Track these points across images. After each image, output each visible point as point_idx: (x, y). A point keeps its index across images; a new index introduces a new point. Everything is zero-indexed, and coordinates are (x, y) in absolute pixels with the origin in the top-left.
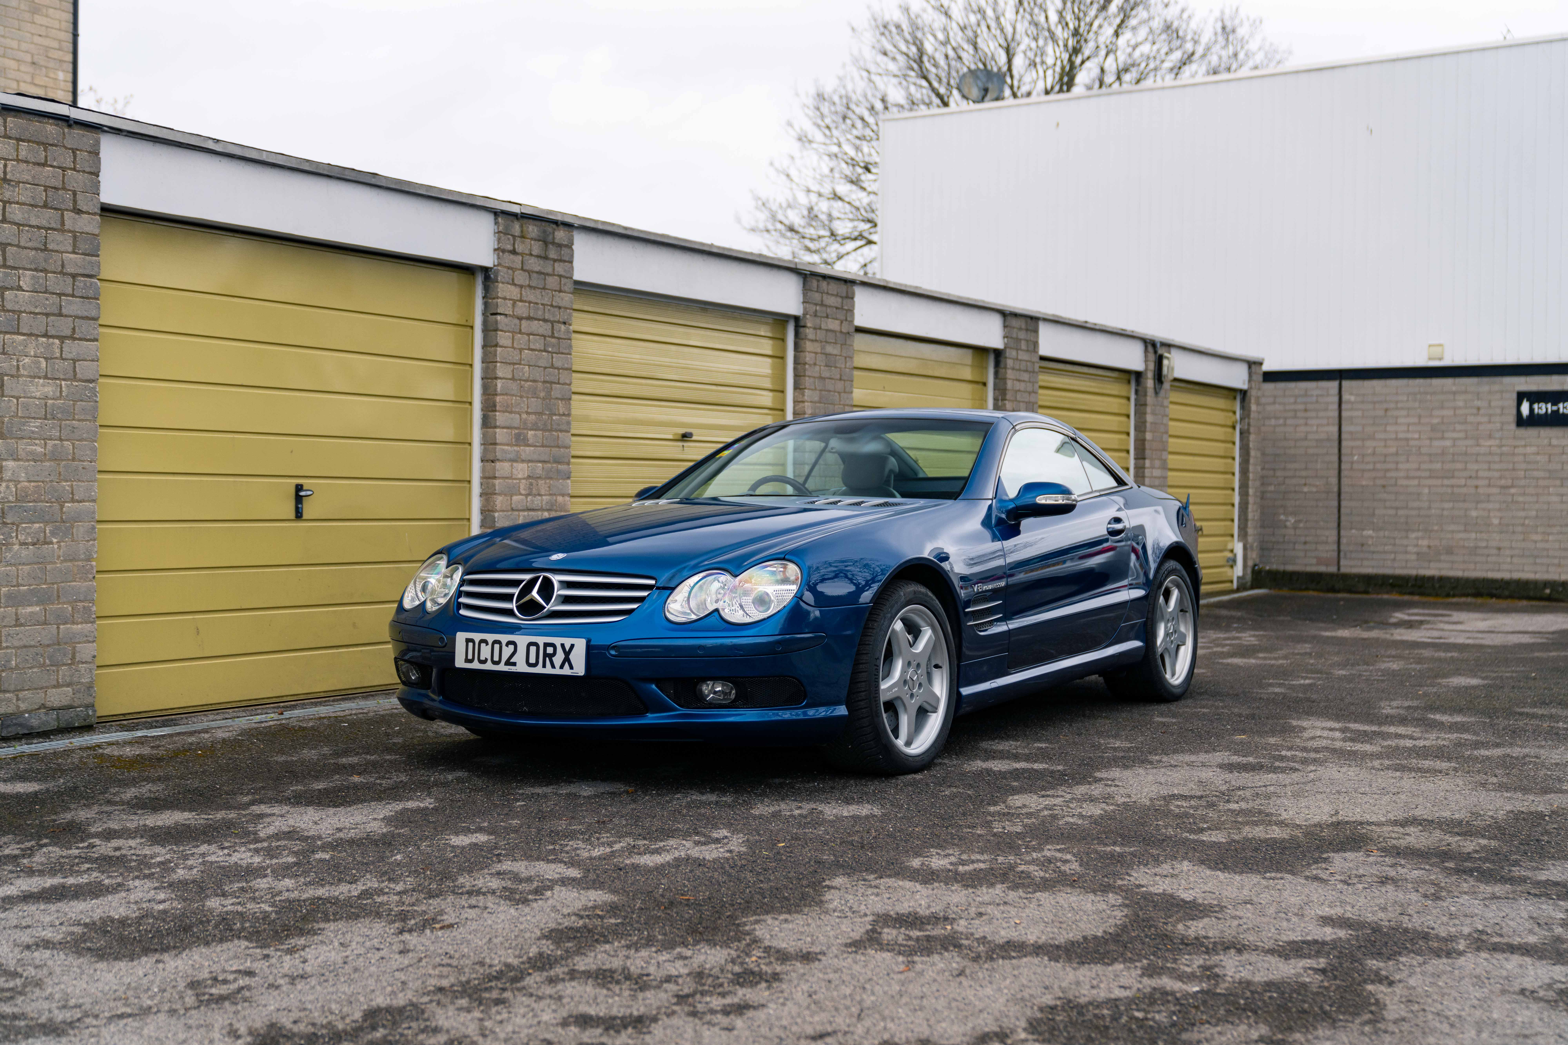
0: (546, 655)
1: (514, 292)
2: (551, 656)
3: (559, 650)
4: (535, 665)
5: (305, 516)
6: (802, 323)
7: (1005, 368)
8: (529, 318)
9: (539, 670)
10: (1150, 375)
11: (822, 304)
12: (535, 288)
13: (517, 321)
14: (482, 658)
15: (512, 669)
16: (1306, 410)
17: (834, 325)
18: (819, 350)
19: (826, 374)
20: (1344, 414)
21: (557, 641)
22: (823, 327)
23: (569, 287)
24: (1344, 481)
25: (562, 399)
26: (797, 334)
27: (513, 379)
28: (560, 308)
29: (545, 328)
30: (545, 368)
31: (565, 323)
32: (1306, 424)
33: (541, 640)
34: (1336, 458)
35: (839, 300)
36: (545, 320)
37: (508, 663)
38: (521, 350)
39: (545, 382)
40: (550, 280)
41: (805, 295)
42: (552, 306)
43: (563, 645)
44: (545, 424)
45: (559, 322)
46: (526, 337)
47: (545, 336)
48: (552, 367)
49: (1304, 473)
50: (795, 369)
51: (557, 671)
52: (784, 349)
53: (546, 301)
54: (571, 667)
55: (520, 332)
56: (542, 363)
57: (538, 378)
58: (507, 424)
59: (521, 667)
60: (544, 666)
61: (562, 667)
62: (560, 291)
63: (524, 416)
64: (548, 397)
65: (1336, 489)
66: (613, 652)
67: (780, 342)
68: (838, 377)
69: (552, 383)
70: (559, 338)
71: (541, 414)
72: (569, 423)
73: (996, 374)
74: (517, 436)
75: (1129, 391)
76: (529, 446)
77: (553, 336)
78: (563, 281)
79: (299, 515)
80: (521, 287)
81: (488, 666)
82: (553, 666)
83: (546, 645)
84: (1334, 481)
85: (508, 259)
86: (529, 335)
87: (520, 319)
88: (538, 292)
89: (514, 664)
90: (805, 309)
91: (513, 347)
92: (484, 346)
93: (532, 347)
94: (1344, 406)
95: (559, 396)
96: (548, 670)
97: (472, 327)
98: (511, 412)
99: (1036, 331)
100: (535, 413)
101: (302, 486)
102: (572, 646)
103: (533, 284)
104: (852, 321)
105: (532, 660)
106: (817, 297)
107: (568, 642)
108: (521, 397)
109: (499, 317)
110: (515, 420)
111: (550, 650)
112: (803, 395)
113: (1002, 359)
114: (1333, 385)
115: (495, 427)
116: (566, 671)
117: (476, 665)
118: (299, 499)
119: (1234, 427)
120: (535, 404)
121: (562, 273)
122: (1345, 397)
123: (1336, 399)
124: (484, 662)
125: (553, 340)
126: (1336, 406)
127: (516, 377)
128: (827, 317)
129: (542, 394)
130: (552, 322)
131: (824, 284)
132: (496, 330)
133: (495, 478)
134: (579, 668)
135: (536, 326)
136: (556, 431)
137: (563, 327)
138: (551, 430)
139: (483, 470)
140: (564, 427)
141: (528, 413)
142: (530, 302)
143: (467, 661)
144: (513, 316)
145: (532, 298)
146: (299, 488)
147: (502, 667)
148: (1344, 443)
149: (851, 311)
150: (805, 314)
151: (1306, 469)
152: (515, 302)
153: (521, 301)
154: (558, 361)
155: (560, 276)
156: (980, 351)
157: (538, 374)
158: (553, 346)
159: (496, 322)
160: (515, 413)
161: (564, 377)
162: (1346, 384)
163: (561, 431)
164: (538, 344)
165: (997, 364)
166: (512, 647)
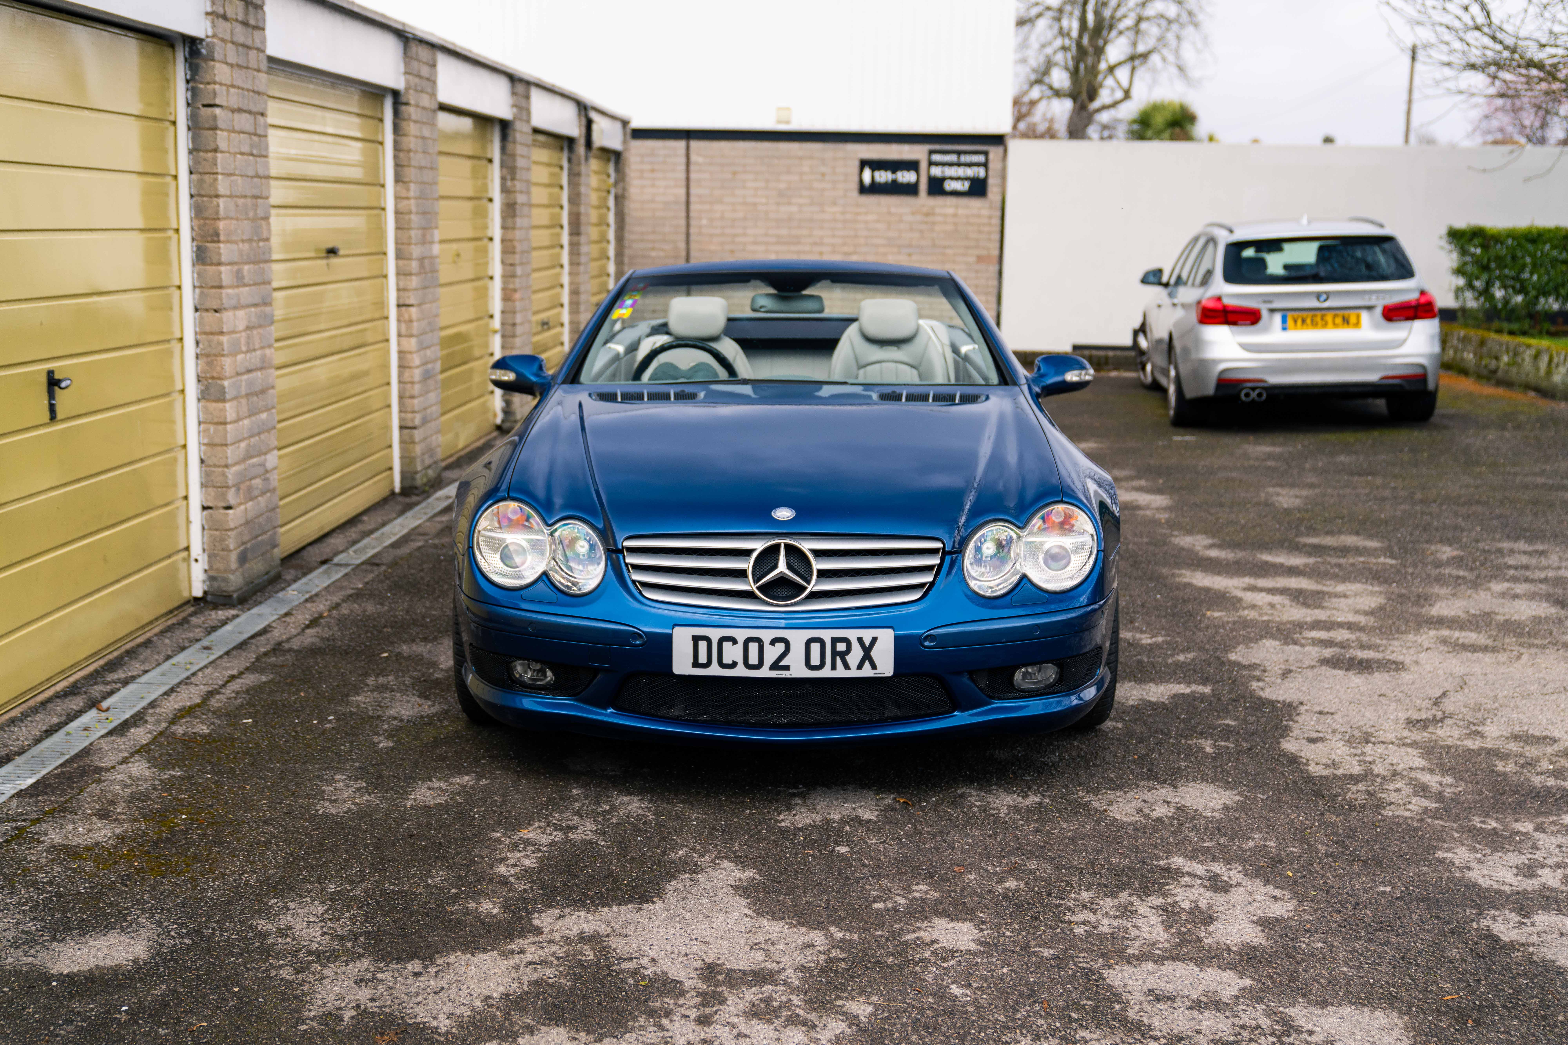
0: (835, 653)
1: (226, 74)
2: (843, 655)
3: (855, 646)
4: (819, 667)
5: (58, 416)
6: (401, 99)
7: (514, 142)
8: (239, 110)
9: (826, 673)
10: (582, 141)
11: (419, 76)
12: (242, 67)
13: (230, 114)
14: (727, 660)
15: (785, 674)
16: (653, 171)
17: (426, 100)
20: (693, 176)
21: (852, 635)
22: (421, 104)
23: (262, 63)
24: (693, 246)
25: (264, 218)
26: (396, 113)
27: (230, 195)
28: (259, 94)
29: (249, 123)
30: (252, 178)
31: (263, 114)
32: (653, 186)
33: (827, 635)
34: (683, 222)
35: (430, 69)
36: (250, 112)
37: (775, 666)
38: (236, 155)
39: (253, 197)
40: (251, 55)
41: (406, 64)
42: (253, 91)
43: (860, 640)
44: (255, 254)
45: (259, 113)
46: (238, 136)
47: (250, 134)
48: (256, 175)
49: (651, 237)
50: (396, 157)
51: (854, 673)
53: (249, 85)
54: (874, 666)
55: (234, 130)
56: (250, 171)
57: (248, 192)
58: (229, 259)
59: (798, 670)
60: (834, 667)
61: (860, 667)
62: (259, 70)
63: (241, 246)
64: (255, 217)
65: (684, 254)
66: (928, 644)
67: (380, 123)
68: (429, 164)
69: (257, 197)
70: (260, 136)
71: (252, 240)
72: (269, 246)
73: (503, 149)
74: (237, 274)
75: (560, 159)
77: (255, 133)
78: (260, 55)
79: (52, 415)
80: (232, 66)
81: (741, 671)
82: (847, 667)
83: (835, 641)
84: (682, 245)
85: (224, 28)
86: (239, 133)
87: (233, 111)
88: (243, 72)
89: (787, 668)
90: (407, 81)
93: (242, 149)
94: (692, 168)
95: (262, 214)
96: (840, 672)
97: (174, 124)
98: (231, 242)
99: (529, 97)
100: (248, 241)
101: (53, 372)
102: (874, 640)
103: (240, 61)
104: (435, 95)
105: (815, 661)
106: (413, 64)
107: (867, 635)
108: (238, 220)
109: (217, 111)
110: (235, 251)
111: (841, 647)
112: (408, 190)
113: (510, 132)
114: (680, 145)
115: (219, 264)
116: (867, 672)
117: (715, 670)
118: (51, 393)
119: (609, 192)
120: (247, 228)
121: (259, 45)
122: (693, 158)
123: (683, 160)
124: (732, 666)
125: (256, 139)
126: (683, 168)
128: (422, 91)
129: (251, 214)
130: (255, 115)
132: (214, 128)
133: (222, 333)
134: (885, 667)
135: (243, 121)
136: (262, 262)
137: (262, 120)
138: (259, 261)
139: (200, 323)
140: (267, 254)
141: (242, 241)
142: (239, 88)
143: (696, 664)
144: (228, 108)
145: (240, 81)
146: (51, 376)
147: (765, 672)
148: (693, 207)
149: (433, 82)
150: (407, 89)
151: (654, 232)
152: (230, 89)
153: (232, 86)
154: (260, 167)
155: (258, 50)
156: (483, 121)
157: (248, 187)
158: (256, 147)
159: (215, 117)
160: (235, 242)
162: (695, 144)
163: (265, 260)
164: (247, 144)
165: (504, 138)
166: (780, 646)
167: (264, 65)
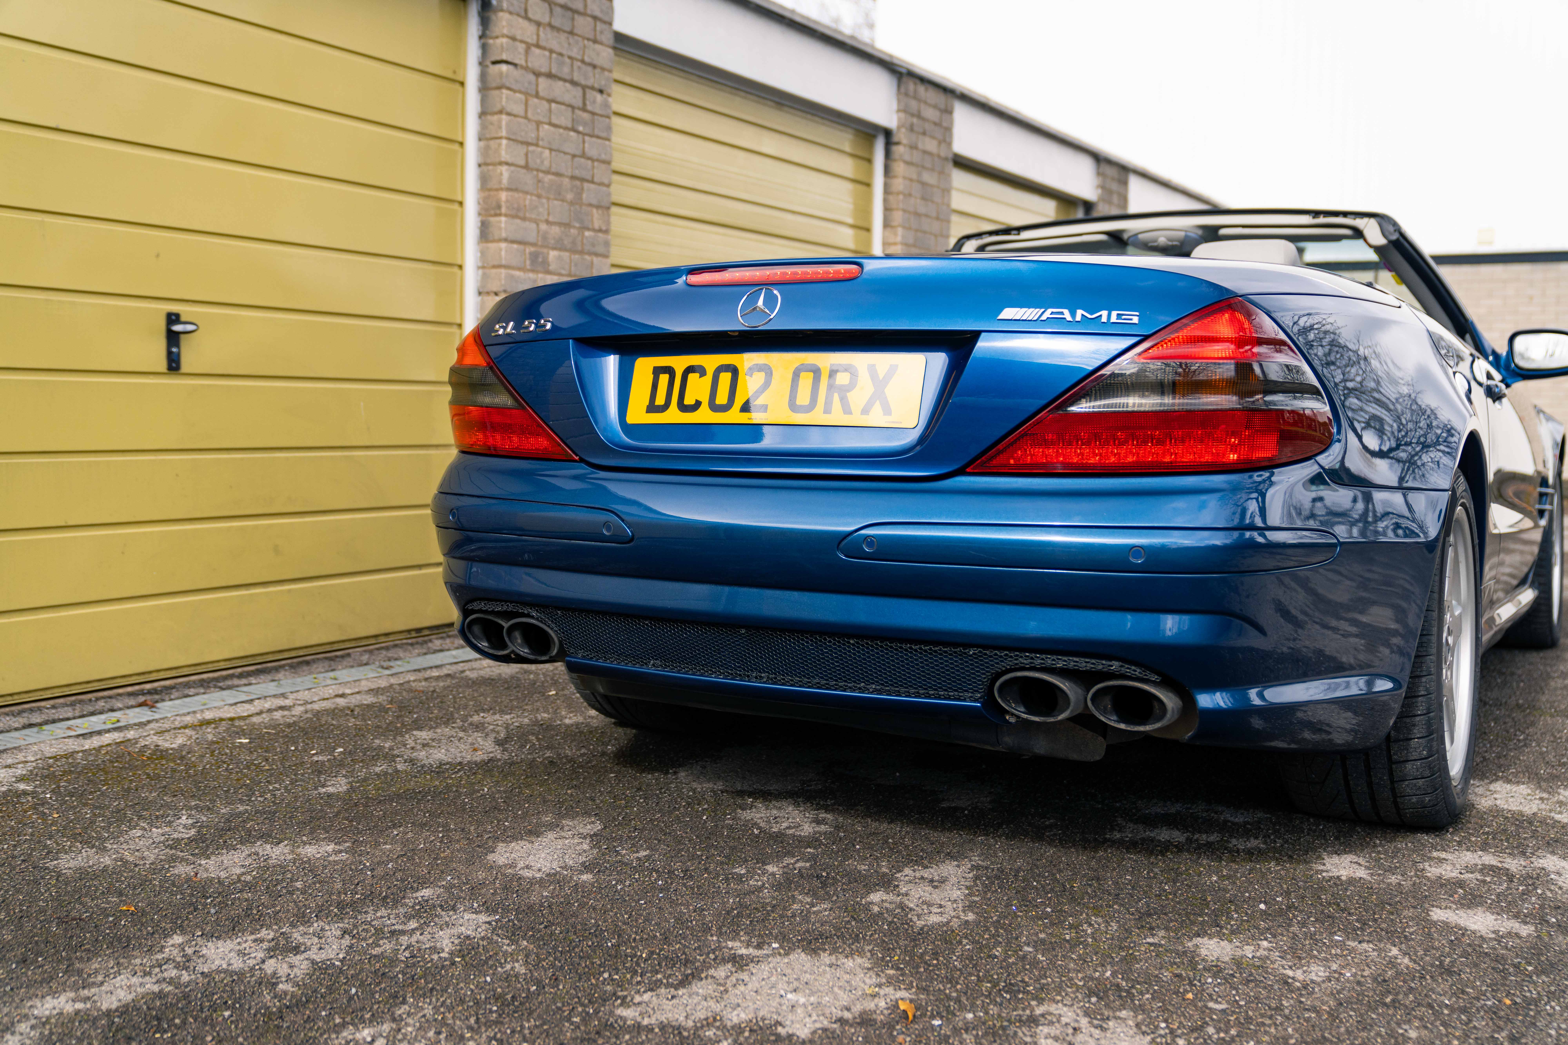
1: (527, 31)
5: (185, 367)
6: (895, 139)
8: (550, 76)
11: (919, 116)
12: (558, 30)
13: (532, 77)
17: (930, 145)
18: (914, 177)
19: (922, 210)
22: (920, 146)
23: (608, 36)
25: (598, 207)
26: (888, 154)
27: (526, 167)
28: (594, 67)
29: (572, 95)
30: (574, 156)
31: (601, 91)
35: (938, 113)
36: (574, 83)
38: (538, 123)
39: (573, 178)
40: (580, 21)
41: (900, 101)
42: (583, 61)
44: (574, 243)
45: (592, 88)
46: (545, 104)
47: (573, 108)
48: (583, 155)
50: (885, 201)
52: (870, 173)
53: (575, 53)
55: (537, 96)
56: (570, 148)
57: (563, 171)
58: (518, 237)
62: (595, 41)
63: (543, 227)
64: (578, 201)
67: (864, 164)
68: (934, 214)
69: (583, 180)
70: (593, 114)
71: (567, 225)
72: (607, 244)
74: (534, 257)
77: (584, 109)
78: (599, 26)
79: (174, 364)
80: (538, 24)
86: (550, 101)
87: (537, 74)
88: (563, 37)
90: (899, 119)
91: (526, 117)
92: (483, 114)
93: (555, 121)
95: (594, 202)
97: (462, 84)
98: (524, 219)
99: (1125, 183)
100: (560, 224)
101: (177, 316)
103: (556, 22)
104: (950, 144)
106: (914, 104)
108: (539, 196)
109: (504, 68)
110: (529, 231)
112: (896, 234)
115: (497, 240)
118: (173, 338)
120: (559, 210)
121: (597, 13)
125: (586, 116)
127: (531, 164)
128: (924, 133)
129: (570, 196)
130: (584, 88)
131: (921, 89)
132: (500, 87)
135: (559, 89)
136: (590, 254)
137: (599, 97)
138: (581, 252)
140: (600, 249)
141: (547, 222)
142: (551, 51)
144: (526, 68)
145: (554, 44)
146: (173, 318)
149: (948, 130)
150: (899, 128)
152: (528, 46)
153: (538, 46)
154: (592, 147)
155: (595, 18)
156: (1066, 204)
157: (564, 165)
158: (585, 124)
159: (500, 74)
160: (531, 220)
161: (600, 174)
163: (597, 255)
164: (563, 117)
167: (608, 38)
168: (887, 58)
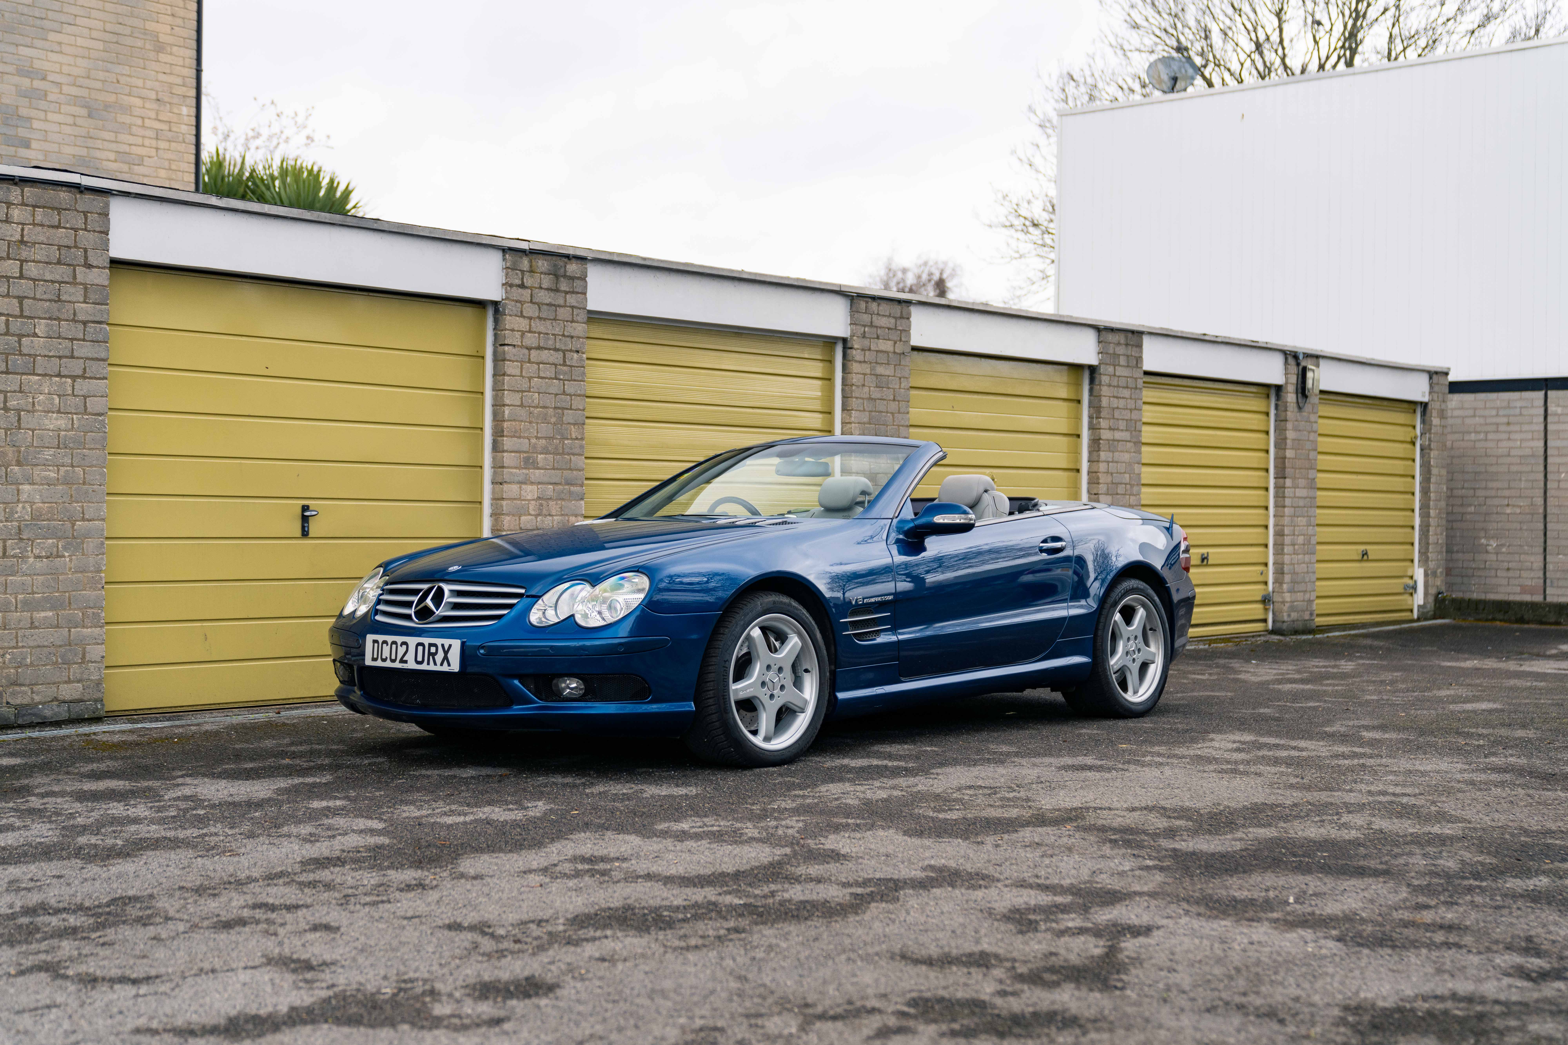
0: (430, 654)
1: (523, 324)
2: (434, 655)
3: (440, 649)
4: (421, 663)
5: (311, 535)
6: (849, 345)
7: (1100, 385)
8: (539, 348)
9: (424, 667)
10: (1291, 388)
11: (871, 325)
12: (545, 319)
13: (526, 351)
14: (384, 657)
15: (405, 666)
16: (1508, 424)
17: (886, 346)
18: (868, 371)
19: (877, 395)
20: (1550, 427)
21: (439, 641)
22: (872, 348)
23: (583, 316)
24: (1550, 501)
25: (574, 424)
26: (845, 356)
27: (522, 405)
28: (572, 337)
29: (556, 357)
30: (556, 395)
31: (578, 352)
32: (1509, 439)
33: (426, 641)
34: (1541, 476)
35: (893, 321)
36: (556, 350)
37: (402, 661)
38: (530, 378)
39: (555, 408)
40: (561, 311)
41: (852, 317)
42: (563, 335)
43: (443, 645)
44: (556, 448)
45: (571, 351)
46: (536, 366)
47: (556, 365)
48: (564, 393)
49: (1506, 493)
50: (843, 390)
51: (438, 668)
52: (832, 371)
53: (557, 331)
54: (449, 665)
55: (529, 362)
56: (553, 390)
57: (548, 405)
58: (516, 449)
59: (411, 665)
60: (428, 664)
61: (442, 664)
62: (572, 321)
63: (533, 441)
64: (560, 421)
65: (1541, 510)
66: (482, 651)
67: (828, 364)
68: (892, 397)
69: (563, 409)
70: (571, 366)
71: (553, 438)
72: (582, 447)
73: (1091, 390)
74: (526, 460)
75: (1268, 406)
76: (538, 468)
77: (564, 364)
78: (576, 311)
79: (305, 533)
80: (530, 318)
81: (388, 664)
82: (435, 664)
83: (431, 645)
84: (1540, 501)
85: (516, 293)
86: (538, 364)
87: (529, 349)
88: (548, 322)
89: (406, 662)
90: (852, 330)
91: (521, 376)
92: (494, 375)
93: (542, 374)
94: (1549, 419)
95: (572, 421)
96: (432, 667)
97: (483, 357)
98: (520, 437)
99: (1140, 346)
100: (545, 438)
101: (308, 507)
102: (450, 646)
103: (543, 315)
104: (908, 341)
105: (420, 659)
106: (866, 318)
107: (447, 642)
108: (530, 422)
109: (506, 348)
110: (524, 444)
111: (433, 650)
112: (853, 416)
113: (1097, 376)
114: (1537, 396)
115: (503, 451)
116: (445, 668)
117: (379, 663)
118: (305, 519)
119: (1414, 444)
120: (545, 429)
121: (575, 304)
122: (1552, 408)
123: (1542, 411)
124: (384, 660)
125: (565, 368)
126: (1542, 419)
127: (525, 403)
128: (878, 338)
129: (553, 420)
130: (564, 352)
131: (874, 306)
132: (504, 360)
133: (503, 499)
134: (455, 666)
135: (545, 355)
136: (568, 454)
137: (575, 355)
138: (563, 454)
139: (493, 492)
140: (577, 451)
141: (537, 438)
142: (539, 333)
143: (374, 659)
144: (522, 347)
145: (542, 329)
146: (305, 508)
147: (397, 665)
148: (1550, 460)
149: (906, 331)
150: (852, 336)
151: (1509, 488)
152: (523, 334)
153: (530, 332)
154: (570, 388)
155: (573, 307)
156: (1075, 368)
157: (549, 401)
158: (565, 374)
159: (506, 352)
160: (524, 438)
161: (577, 403)
162: (1551, 393)
163: (574, 454)
164: (549, 372)
165: (1092, 381)
166: (404, 647)
167: (583, 318)
168: (838, 289)
